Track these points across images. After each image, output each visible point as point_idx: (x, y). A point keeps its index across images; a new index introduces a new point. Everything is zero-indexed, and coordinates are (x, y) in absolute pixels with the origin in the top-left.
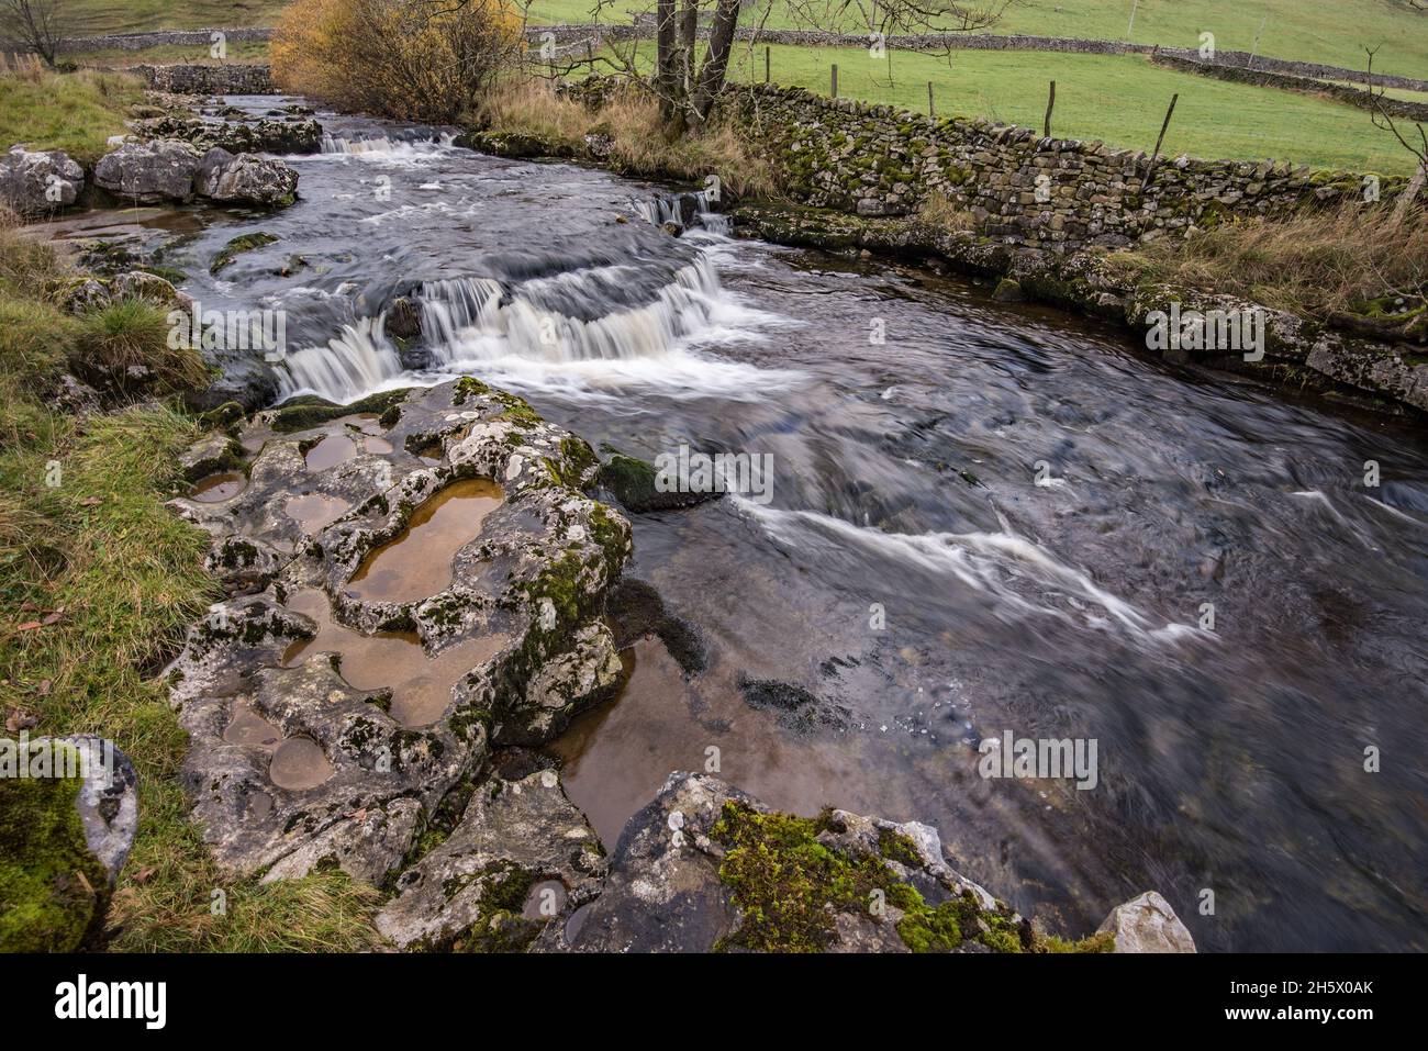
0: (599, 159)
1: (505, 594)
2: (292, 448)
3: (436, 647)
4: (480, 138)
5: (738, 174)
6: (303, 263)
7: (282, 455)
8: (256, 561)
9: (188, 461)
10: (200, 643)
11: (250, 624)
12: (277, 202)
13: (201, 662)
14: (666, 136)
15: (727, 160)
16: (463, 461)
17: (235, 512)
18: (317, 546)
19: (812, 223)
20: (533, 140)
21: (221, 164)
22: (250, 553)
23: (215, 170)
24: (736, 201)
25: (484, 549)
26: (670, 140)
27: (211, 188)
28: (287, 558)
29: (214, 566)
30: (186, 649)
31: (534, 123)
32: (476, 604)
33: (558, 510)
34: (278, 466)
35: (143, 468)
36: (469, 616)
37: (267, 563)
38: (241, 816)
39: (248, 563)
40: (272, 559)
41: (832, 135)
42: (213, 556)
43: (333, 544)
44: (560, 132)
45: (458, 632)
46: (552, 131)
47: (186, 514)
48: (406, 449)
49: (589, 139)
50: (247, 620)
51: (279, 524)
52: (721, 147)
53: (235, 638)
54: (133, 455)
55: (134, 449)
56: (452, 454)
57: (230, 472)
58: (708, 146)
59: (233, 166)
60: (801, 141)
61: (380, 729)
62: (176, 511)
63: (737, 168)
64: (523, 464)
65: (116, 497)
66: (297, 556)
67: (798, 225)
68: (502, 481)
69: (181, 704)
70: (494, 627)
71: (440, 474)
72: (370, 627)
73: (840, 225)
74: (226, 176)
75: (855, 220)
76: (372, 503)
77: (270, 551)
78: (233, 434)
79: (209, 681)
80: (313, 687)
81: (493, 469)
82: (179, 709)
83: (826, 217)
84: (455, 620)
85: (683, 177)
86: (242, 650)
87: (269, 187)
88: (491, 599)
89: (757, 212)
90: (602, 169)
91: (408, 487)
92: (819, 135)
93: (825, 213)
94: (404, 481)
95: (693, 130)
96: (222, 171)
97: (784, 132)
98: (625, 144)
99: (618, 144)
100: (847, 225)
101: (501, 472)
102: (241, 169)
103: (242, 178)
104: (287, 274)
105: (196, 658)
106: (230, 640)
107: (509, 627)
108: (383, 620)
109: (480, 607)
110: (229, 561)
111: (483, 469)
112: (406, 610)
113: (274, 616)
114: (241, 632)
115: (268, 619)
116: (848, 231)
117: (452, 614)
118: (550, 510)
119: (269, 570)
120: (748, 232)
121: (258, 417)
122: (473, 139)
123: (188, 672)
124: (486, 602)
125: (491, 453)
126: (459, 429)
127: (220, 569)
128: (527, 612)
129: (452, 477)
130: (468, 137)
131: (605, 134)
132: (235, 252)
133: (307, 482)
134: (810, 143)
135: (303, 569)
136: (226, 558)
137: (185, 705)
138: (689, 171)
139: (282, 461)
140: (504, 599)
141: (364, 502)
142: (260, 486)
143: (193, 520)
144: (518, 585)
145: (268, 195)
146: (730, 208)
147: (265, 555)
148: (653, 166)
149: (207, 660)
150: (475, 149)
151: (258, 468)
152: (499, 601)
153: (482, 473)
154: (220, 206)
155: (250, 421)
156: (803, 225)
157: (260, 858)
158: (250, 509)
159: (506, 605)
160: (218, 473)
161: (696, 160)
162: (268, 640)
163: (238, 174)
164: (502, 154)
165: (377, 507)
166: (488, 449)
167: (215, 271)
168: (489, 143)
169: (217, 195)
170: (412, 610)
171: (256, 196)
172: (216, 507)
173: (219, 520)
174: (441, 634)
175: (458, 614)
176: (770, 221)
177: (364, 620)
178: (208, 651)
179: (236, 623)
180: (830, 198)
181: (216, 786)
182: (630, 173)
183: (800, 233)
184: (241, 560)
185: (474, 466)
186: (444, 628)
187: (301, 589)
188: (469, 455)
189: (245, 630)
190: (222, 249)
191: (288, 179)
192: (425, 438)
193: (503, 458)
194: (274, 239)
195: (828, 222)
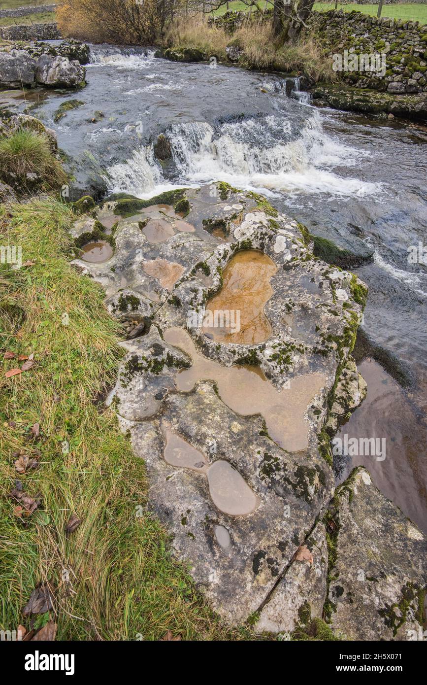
0: (233, 61)
1: (318, 343)
2: (135, 226)
3: (281, 382)
4: (169, 52)
5: (317, 67)
6: (102, 115)
7: (131, 232)
8: (139, 307)
9: (75, 234)
10: (126, 375)
11: (156, 361)
12: (78, 85)
13: (128, 388)
14: (275, 45)
15: (310, 59)
16: (244, 238)
17: (113, 270)
18: (175, 298)
19: (359, 97)
20: (197, 51)
21: (48, 64)
22: (135, 302)
23: (45, 67)
24: (314, 84)
25: (287, 305)
26: (277, 47)
27: (44, 78)
28: (157, 306)
29: (114, 311)
30: (119, 380)
31: (197, 42)
32: (299, 350)
33: (327, 278)
34: (132, 239)
35: (52, 239)
36: (295, 358)
37: (147, 309)
38: (214, 554)
39: (134, 309)
40: (149, 307)
41: (376, 42)
42: (113, 305)
43: (187, 298)
44: (212, 46)
45: (291, 370)
46: (207, 45)
47: (85, 272)
48: (204, 229)
49: (228, 50)
50: (153, 358)
51: (146, 281)
52: (307, 50)
53: (146, 370)
54: (44, 230)
55: (44, 226)
56: (237, 234)
57: (99, 241)
58: (300, 50)
59: (54, 64)
60: (355, 46)
61: (285, 464)
62: (79, 270)
63: (315, 64)
64: (286, 242)
65: (42, 260)
66: (162, 304)
67: (352, 98)
68: (271, 253)
69: (128, 431)
70: (313, 366)
71: (232, 248)
72: (228, 361)
73: (376, 98)
74: (51, 70)
75: (386, 95)
76: (197, 267)
77: (148, 302)
78: (94, 215)
79: (136, 403)
80: (218, 418)
81: (262, 245)
82: (128, 436)
83: (368, 94)
84: (287, 361)
85: (284, 70)
86: (151, 378)
87: (74, 76)
88: (310, 347)
89: (327, 91)
90: (236, 67)
91: (219, 257)
92: (368, 42)
93: (367, 92)
94: (216, 252)
95: (291, 41)
96: (49, 68)
97: (344, 41)
98: (253, 51)
99: (247, 51)
100: (381, 98)
101: (268, 247)
102: (58, 65)
103: (60, 71)
104: (95, 122)
105: (125, 386)
106: (143, 371)
107: (322, 366)
108: (236, 357)
109: (302, 352)
110: (123, 308)
111: (255, 244)
112: (254, 352)
113: (168, 354)
114: (149, 366)
115: (165, 357)
116: (383, 102)
117: (284, 357)
118: (321, 278)
119: (148, 314)
120: (322, 103)
121: (105, 206)
122: (165, 53)
123: (122, 397)
124: (306, 349)
125: (262, 234)
126: (235, 217)
127: (118, 312)
128: (334, 357)
129: (237, 249)
130: (162, 52)
131: (238, 46)
132: (64, 111)
133: (152, 250)
134: (361, 47)
135: (167, 313)
136: (121, 306)
137: (132, 432)
138: (288, 66)
139: (133, 235)
140: (320, 347)
141: (193, 266)
142: (124, 252)
143: (91, 276)
144: (326, 337)
145: (73, 81)
146: (310, 88)
147: (146, 304)
148: (267, 63)
149: (131, 387)
150: (166, 58)
151: (119, 240)
152: (315, 348)
153: (255, 247)
154: (50, 88)
155: (101, 208)
156: (355, 98)
157: (247, 602)
158: (122, 268)
159: (320, 351)
160: (93, 242)
161: (293, 59)
162: (165, 369)
163: (57, 69)
164: (181, 60)
165: (201, 269)
166: (260, 231)
167: (56, 121)
168: (174, 54)
169: (48, 82)
170: (258, 352)
171: (68, 82)
172: (101, 266)
173: (106, 276)
174: (281, 372)
175: (288, 357)
176: (334, 96)
177: (224, 357)
178: (131, 380)
179: (146, 360)
180: (370, 82)
181: (184, 521)
182: (254, 68)
183: (353, 103)
184: (130, 307)
185: (250, 242)
186: (282, 368)
187: (169, 327)
188: (248, 235)
189: (153, 365)
190: (58, 109)
191: (82, 72)
192: (214, 222)
193: (271, 237)
194: (82, 104)
195: (369, 96)
